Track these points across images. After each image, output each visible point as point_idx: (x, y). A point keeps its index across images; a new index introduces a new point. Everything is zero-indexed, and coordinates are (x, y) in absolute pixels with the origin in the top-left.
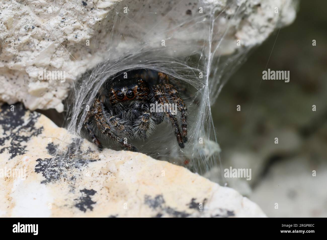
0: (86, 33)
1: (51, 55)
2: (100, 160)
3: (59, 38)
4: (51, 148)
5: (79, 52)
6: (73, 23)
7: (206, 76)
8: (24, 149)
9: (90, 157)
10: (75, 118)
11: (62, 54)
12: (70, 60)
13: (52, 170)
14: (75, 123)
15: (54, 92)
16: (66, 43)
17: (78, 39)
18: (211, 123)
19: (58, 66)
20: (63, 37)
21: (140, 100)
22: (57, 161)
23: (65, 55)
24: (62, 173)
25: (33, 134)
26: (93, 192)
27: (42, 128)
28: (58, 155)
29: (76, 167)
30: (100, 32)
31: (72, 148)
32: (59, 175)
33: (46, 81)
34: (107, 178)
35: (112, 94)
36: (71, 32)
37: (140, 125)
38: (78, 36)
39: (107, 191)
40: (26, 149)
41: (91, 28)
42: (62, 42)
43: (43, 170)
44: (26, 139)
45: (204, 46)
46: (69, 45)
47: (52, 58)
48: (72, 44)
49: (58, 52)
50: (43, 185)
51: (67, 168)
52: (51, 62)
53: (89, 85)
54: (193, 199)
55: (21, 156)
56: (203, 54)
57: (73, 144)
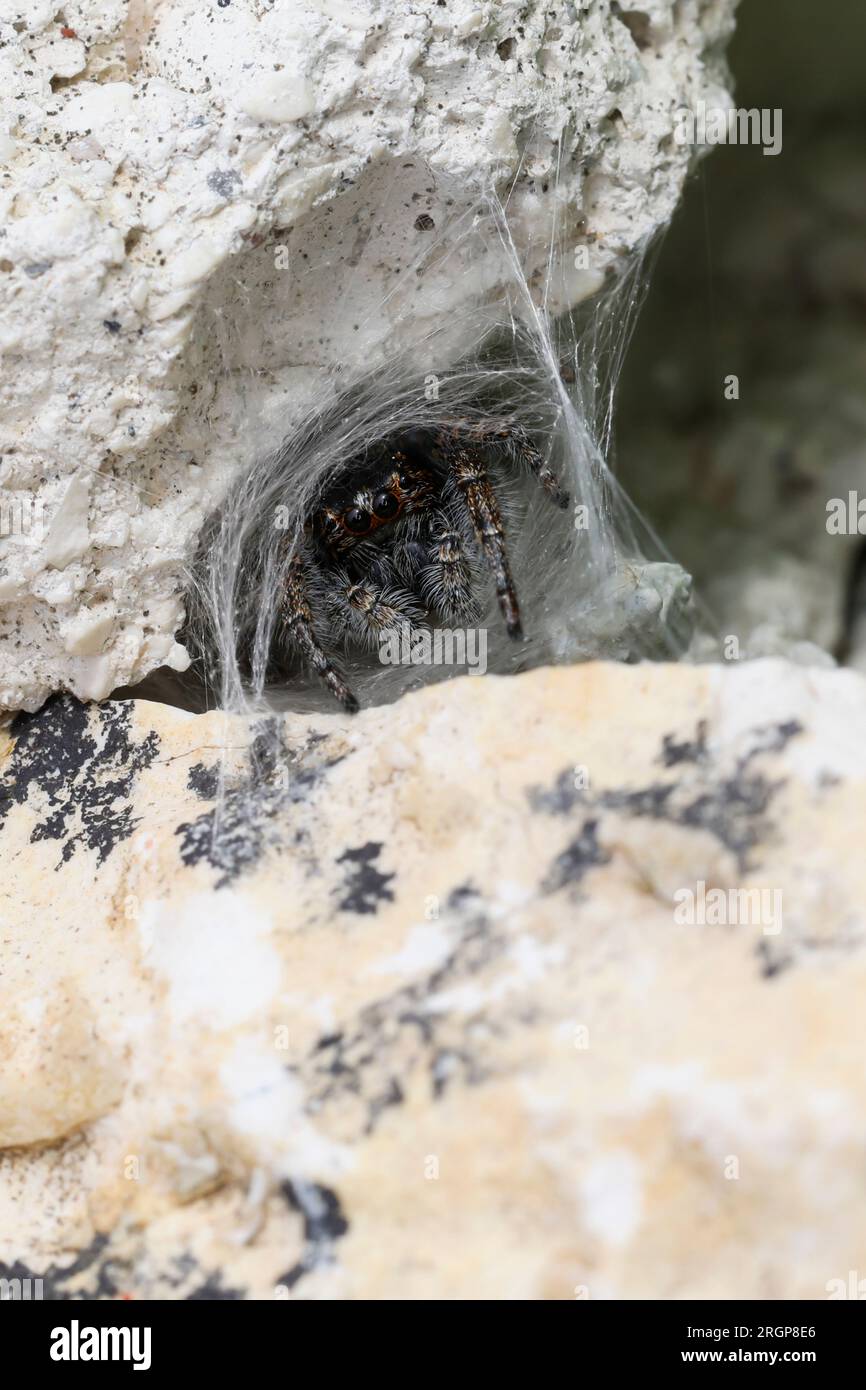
0: (156, 407)
1: (85, 517)
2: (353, 750)
3: (86, 458)
4: (203, 781)
5: (161, 475)
6: (106, 398)
7: (553, 377)
8: (126, 819)
9: (324, 757)
10: (232, 664)
11: (114, 501)
12: (146, 509)
13: (230, 842)
14: (237, 680)
15: (141, 621)
16: (111, 464)
17: (141, 435)
18: (625, 502)
19: (119, 541)
20: (96, 451)
21: (417, 511)
22: (233, 808)
23: (124, 499)
24: (262, 837)
25: (136, 765)
26: (373, 850)
27: (153, 736)
28: (228, 792)
29: (296, 801)
30: (194, 389)
31: (262, 755)
32: (256, 844)
33: (102, 598)
34: (397, 792)
35: (332, 524)
36: (110, 425)
37: (443, 575)
38: (136, 429)
39: (412, 827)
40: (133, 816)
41: (162, 388)
42: (98, 464)
43: (207, 852)
44: (120, 789)
45: (508, 296)
46: (121, 465)
47: (91, 525)
48: (131, 458)
49: (99, 500)
50: (225, 892)
51: (272, 814)
52: (93, 536)
53: (229, 552)
54: (667, 740)
55: (127, 840)
56: (517, 320)
57: (259, 741)
